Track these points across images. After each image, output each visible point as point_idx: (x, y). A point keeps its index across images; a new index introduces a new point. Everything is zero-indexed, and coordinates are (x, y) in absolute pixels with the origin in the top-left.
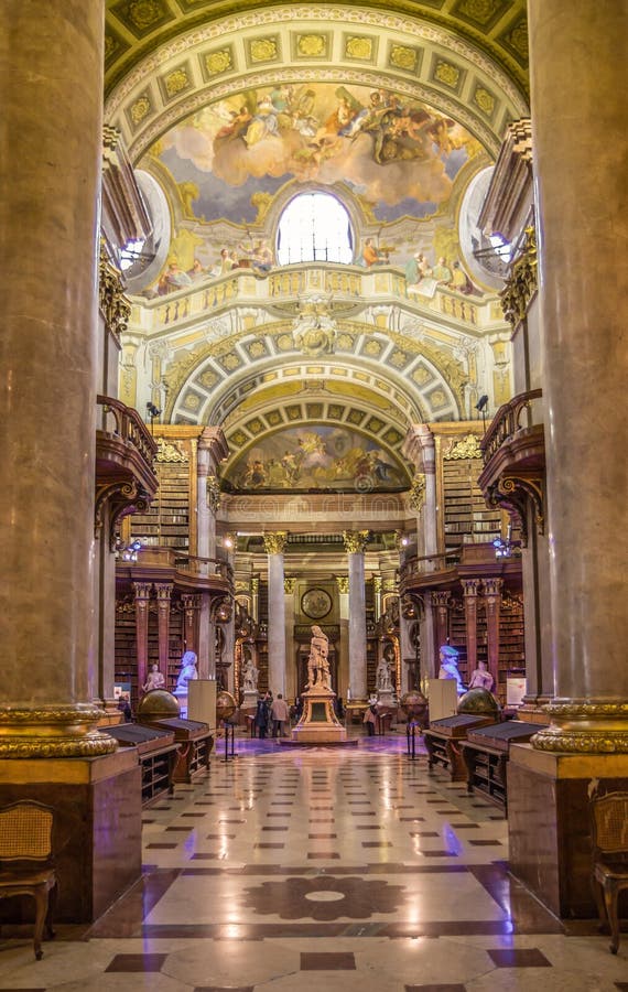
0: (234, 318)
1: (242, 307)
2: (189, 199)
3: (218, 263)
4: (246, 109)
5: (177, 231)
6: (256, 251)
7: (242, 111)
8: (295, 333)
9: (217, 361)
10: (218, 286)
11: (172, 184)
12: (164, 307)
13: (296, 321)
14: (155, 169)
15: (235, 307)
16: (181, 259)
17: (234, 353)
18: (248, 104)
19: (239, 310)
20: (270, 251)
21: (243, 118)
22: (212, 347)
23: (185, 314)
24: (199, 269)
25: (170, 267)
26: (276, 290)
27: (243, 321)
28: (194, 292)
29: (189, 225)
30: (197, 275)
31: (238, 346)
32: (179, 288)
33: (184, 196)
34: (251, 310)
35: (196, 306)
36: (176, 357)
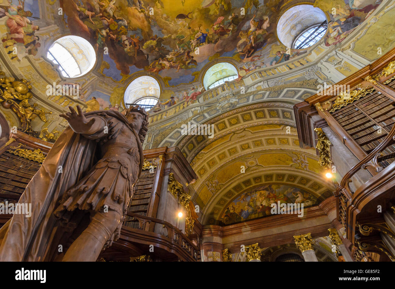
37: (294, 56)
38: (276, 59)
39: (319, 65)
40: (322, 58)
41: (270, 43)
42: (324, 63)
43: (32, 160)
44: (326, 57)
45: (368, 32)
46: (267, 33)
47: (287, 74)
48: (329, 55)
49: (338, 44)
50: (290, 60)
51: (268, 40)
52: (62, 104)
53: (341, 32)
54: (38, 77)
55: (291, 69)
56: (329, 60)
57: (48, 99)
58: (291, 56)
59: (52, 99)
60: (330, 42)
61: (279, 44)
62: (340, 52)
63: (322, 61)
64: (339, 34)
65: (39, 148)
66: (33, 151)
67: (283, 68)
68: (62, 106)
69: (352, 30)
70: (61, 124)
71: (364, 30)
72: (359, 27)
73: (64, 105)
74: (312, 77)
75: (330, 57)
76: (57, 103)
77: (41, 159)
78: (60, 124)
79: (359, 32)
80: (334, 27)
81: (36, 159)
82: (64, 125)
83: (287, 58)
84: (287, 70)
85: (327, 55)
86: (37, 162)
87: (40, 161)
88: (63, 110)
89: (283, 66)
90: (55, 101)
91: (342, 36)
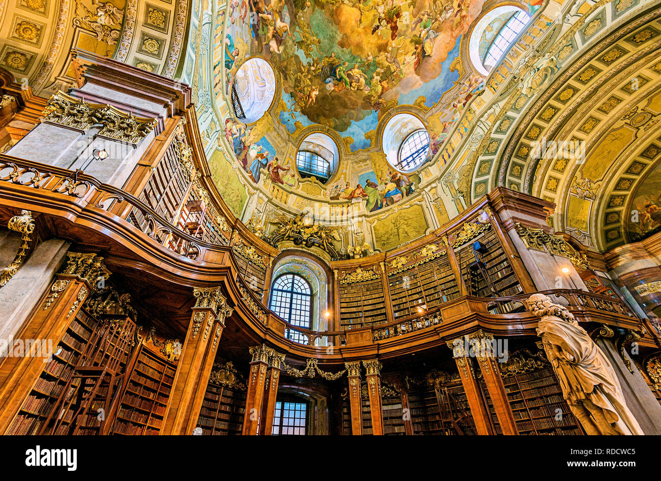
0: (482, 126)
1: (482, 116)
2: (422, 104)
3: (455, 112)
4: (417, 45)
5: (426, 121)
6: (470, 86)
7: (416, 48)
8: (524, 91)
9: (485, 154)
10: (462, 121)
11: (411, 107)
12: (441, 158)
13: (520, 85)
14: (399, 110)
15: (479, 120)
16: (436, 130)
17: (493, 140)
18: (416, 43)
19: (481, 119)
20: (477, 77)
21: (419, 50)
22: (477, 151)
23: (453, 150)
24: (447, 125)
25: (433, 138)
26: (496, 86)
27: (488, 122)
28: (451, 136)
29: (430, 113)
30: (448, 128)
31: (493, 136)
32: (443, 142)
33: (419, 105)
34: (489, 112)
35: (457, 141)
36: (460, 174)
37: (227, 75)
38: (232, 46)
39: (211, 110)
40: (216, 115)
41: (252, 43)
42: (211, 116)
44: (216, 120)
45: (228, 163)
46: (264, 43)
47: (210, 61)
48: (218, 123)
49: (224, 133)
50: (224, 69)
51: (257, 42)
53: (235, 136)
55: (215, 68)
56: (213, 123)
58: (228, 71)
60: (229, 124)
61: (247, 56)
62: (217, 136)
63: (214, 114)
64: (232, 135)
67: (219, 55)
69: (233, 148)
71: (230, 160)
72: (233, 154)
74: (200, 99)
75: (215, 123)
79: (230, 154)
80: (240, 130)
83: (228, 66)
84: (215, 62)
85: (218, 120)
89: (220, 57)
91: (230, 138)
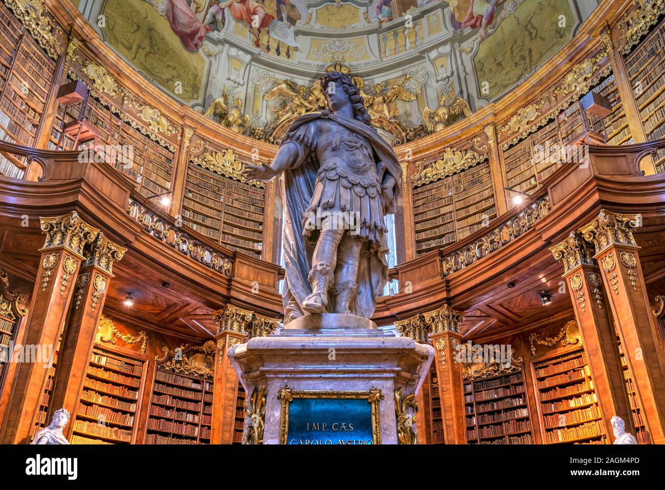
43: (455, 173)
52: (408, 44)
54: (337, 43)
57: (384, 60)
59: (387, 54)
65: (445, 147)
66: (443, 160)
68: (410, 48)
70: (439, 78)
73: (410, 43)
76: (399, 52)
77: (463, 162)
78: (438, 81)
81: (458, 167)
82: (445, 76)
86: (463, 170)
87: (466, 165)
88: (419, 52)
90: (393, 52)
